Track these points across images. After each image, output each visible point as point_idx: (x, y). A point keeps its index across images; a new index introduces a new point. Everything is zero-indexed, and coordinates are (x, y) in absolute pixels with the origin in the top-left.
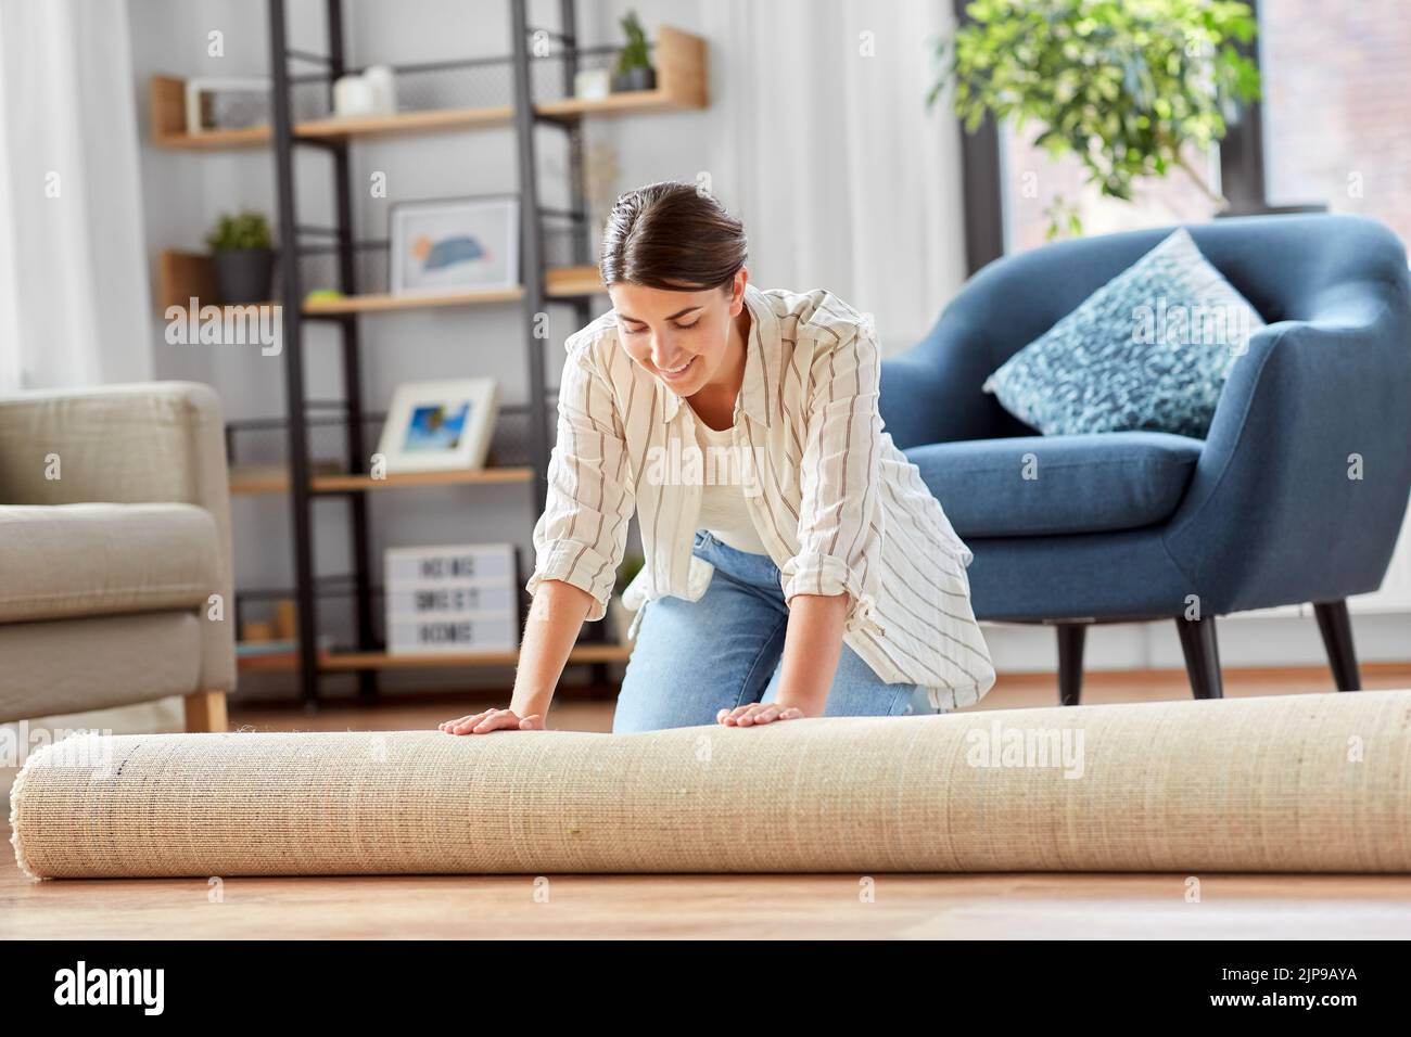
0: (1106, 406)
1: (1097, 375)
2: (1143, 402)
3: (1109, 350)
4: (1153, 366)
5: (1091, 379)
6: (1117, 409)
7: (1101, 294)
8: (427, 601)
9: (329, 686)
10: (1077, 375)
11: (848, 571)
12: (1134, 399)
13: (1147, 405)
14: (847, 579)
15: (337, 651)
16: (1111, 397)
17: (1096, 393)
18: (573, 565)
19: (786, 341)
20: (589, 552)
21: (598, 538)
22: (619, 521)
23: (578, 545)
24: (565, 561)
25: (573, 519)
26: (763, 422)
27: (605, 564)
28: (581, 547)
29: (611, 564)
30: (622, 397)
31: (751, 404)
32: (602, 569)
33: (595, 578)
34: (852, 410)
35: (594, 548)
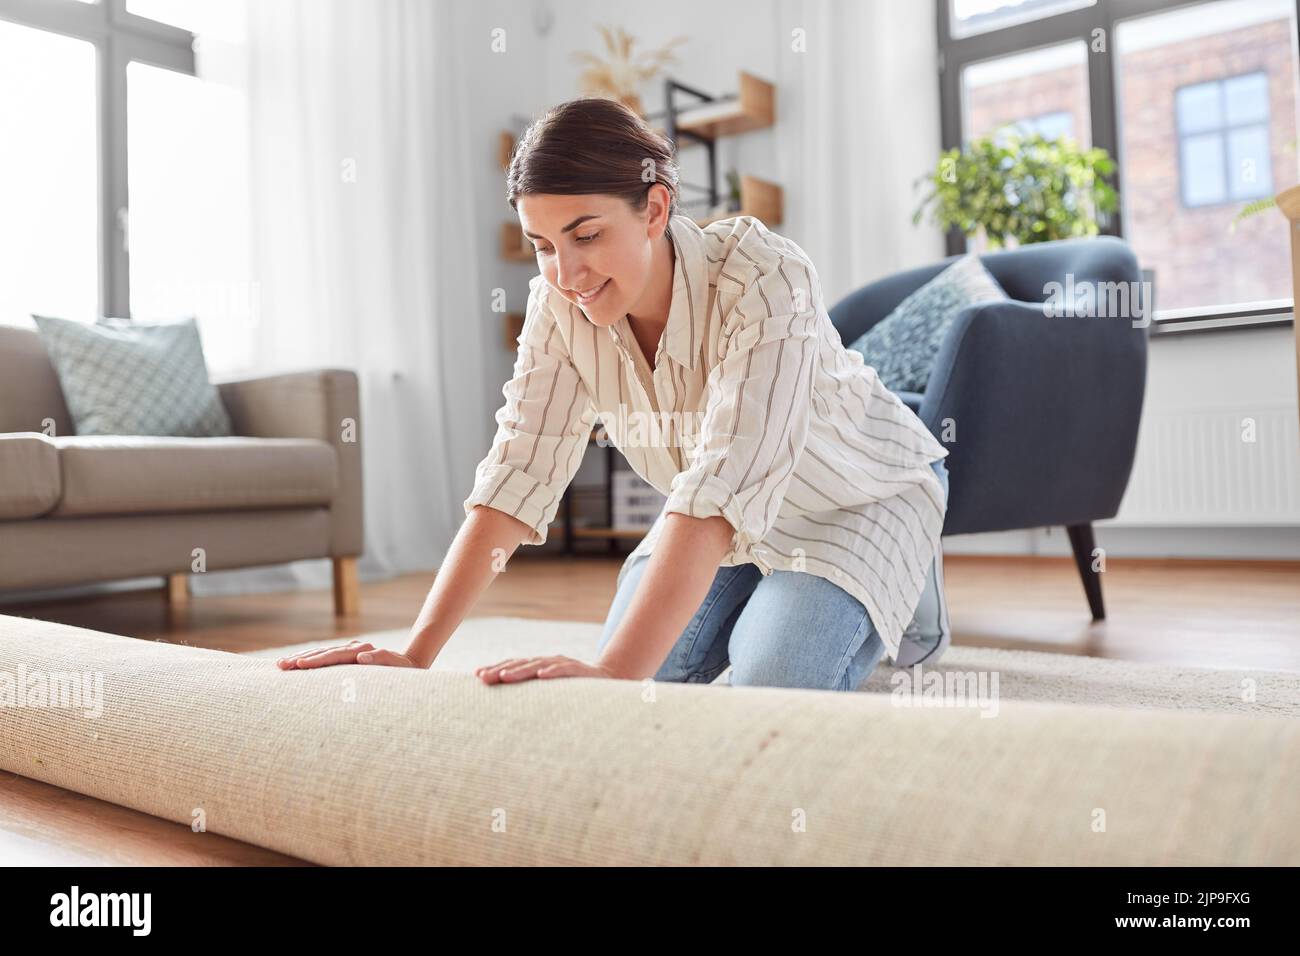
0: (895, 376)
1: (894, 354)
2: (919, 373)
3: (905, 336)
4: (931, 347)
5: (890, 358)
6: (901, 378)
7: (908, 301)
8: (633, 501)
9: (580, 545)
10: (883, 355)
11: (731, 496)
12: (914, 370)
13: (922, 376)
14: (726, 505)
15: (592, 526)
16: (899, 370)
17: (891, 367)
18: (499, 488)
19: (713, 286)
20: (519, 474)
21: (532, 460)
22: (561, 441)
23: (506, 468)
24: (491, 485)
25: (508, 443)
26: (687, 366)
27: (536, 485)
28: (510, 469)
29: (547, 485)
30: (563, 328)
31: (675, 343)
32: (533, 490)
33: (524, 500)
34: (762, 333)
35: (525, 471)
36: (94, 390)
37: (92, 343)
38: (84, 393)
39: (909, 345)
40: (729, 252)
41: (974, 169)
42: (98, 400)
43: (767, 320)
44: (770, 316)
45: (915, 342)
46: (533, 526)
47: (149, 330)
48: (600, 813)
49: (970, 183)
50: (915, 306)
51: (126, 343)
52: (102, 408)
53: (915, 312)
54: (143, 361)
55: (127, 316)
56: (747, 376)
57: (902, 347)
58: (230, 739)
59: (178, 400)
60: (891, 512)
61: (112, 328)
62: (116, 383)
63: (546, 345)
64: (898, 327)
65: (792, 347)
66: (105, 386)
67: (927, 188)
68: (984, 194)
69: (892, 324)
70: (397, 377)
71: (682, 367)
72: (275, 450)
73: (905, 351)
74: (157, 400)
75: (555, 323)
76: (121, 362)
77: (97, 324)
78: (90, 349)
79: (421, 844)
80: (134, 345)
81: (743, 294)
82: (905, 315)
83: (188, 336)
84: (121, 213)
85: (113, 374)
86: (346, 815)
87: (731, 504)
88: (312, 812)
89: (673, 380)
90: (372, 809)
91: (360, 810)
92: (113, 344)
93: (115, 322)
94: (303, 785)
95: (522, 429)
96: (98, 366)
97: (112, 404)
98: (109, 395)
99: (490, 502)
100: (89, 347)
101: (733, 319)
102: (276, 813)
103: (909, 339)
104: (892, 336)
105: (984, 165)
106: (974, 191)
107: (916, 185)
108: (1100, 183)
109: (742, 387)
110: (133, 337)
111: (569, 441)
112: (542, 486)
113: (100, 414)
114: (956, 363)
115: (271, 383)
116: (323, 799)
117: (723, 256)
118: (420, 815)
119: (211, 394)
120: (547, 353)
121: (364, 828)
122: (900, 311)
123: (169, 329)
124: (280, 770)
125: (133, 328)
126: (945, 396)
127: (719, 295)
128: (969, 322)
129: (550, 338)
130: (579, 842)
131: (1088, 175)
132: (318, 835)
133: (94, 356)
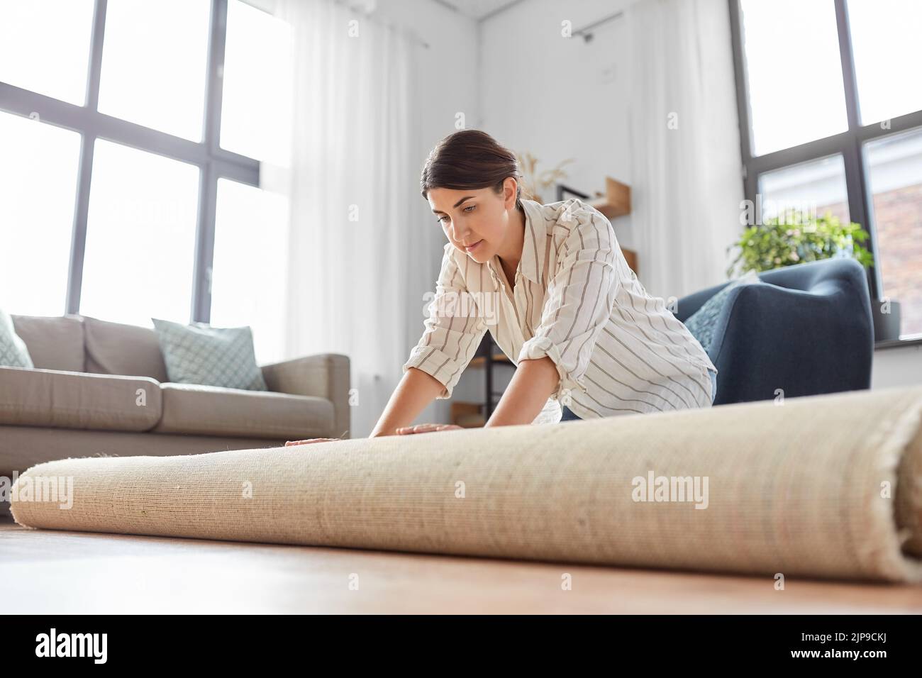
3: (706, 322)
18: (425, 359)
19: (549, 236)
20: (438, 353)
21: (445, 344)
22: (463, 335)
23: (430, 348)
24: (420, 357)
25: (431, 334)
26: (534, 280)
27: (448, 360)
28: (432, 349)
29: (455, 360)
30: (461, 271)
31: (527, 269)
32: (446, 362)
33: (440, 367)
34: (577, 259)
35: (442, 350)
36: (185, 364)
37: (186, 335)
38: (178, 366)
39: (709, 327)
40: (559, 215)
41: (767, 238)
42: (187, 370)
43: (581, 251)
44: (583, 248)
45: (712, 325)
46: (445, 384)
47: (221, 330)
48: (460, 468)
49: (764, 246)
50: (713, 304)
51: (206, 336)
52: (190, 375)
53: (713, 307)
54: (216, 348)
55: (208, 321)
56: (569, 284)
57: (704, 329)
58: (256, 473)
59: (236, 373)
60: (677, 395)
61: (199, 328)
62: (199, 360)
63: (452, 282)
64: (702, 318)
65: (597, 268)
66: (192, 362)
67: (736, 252)
68: (773, 252)
69: (698, 317)
70: (377, 378)
71: (530, 281)
72: (295, 402)
73: (705, 331)
74: (223, 372)
75: (457, 268)
76: (203, 347)
77: (190, 325)
78: (184, 340)
79: (360, 503)
80: (211, 338)
81: (568, 236)
82: (706, 310)
83: (245, 336)
84: (208, 270)
85: (197, 354)
86: (319, 497)
87: (552, 348)
88: (299, 500)
89: (526, 293)
90: (333, 491)
91: (326, 493)
92: (198, 337)
93: (201, 325)
94: (295, 487)
95: (439, 326)
96: (188, 349)
97: (195, 373)
98: (194, 367)
99: (419, 366)
100: (184, 338)
101: (562, 251)
102: (279, 506)
103: (708, 323)
104: (697, 323)
105: (774, 233)
106: (768, 251)
107: (728, 250)
108: (857, 247)
109: (565, 290)
110: (211, 334)
111: (468, 337)
112: (451, 361)
113: (187, 379)
114: (730, 320)
115: (295, 364)
116: (306, 491)
117: (555, 217)
118: (360, 488)
119: (259, 372)
120: (452, 286)
121: (329, 502)
122: (703, 308)
123: (232, 330)
124: (284, 482)
125: (211, 329)
126: (723, 343)
127: (554, 238)
128: (738, 294)
129: (454, 278)
130: (447, 482)
131: (849, 241)
132: (303, 513)
133: (186, 343)
